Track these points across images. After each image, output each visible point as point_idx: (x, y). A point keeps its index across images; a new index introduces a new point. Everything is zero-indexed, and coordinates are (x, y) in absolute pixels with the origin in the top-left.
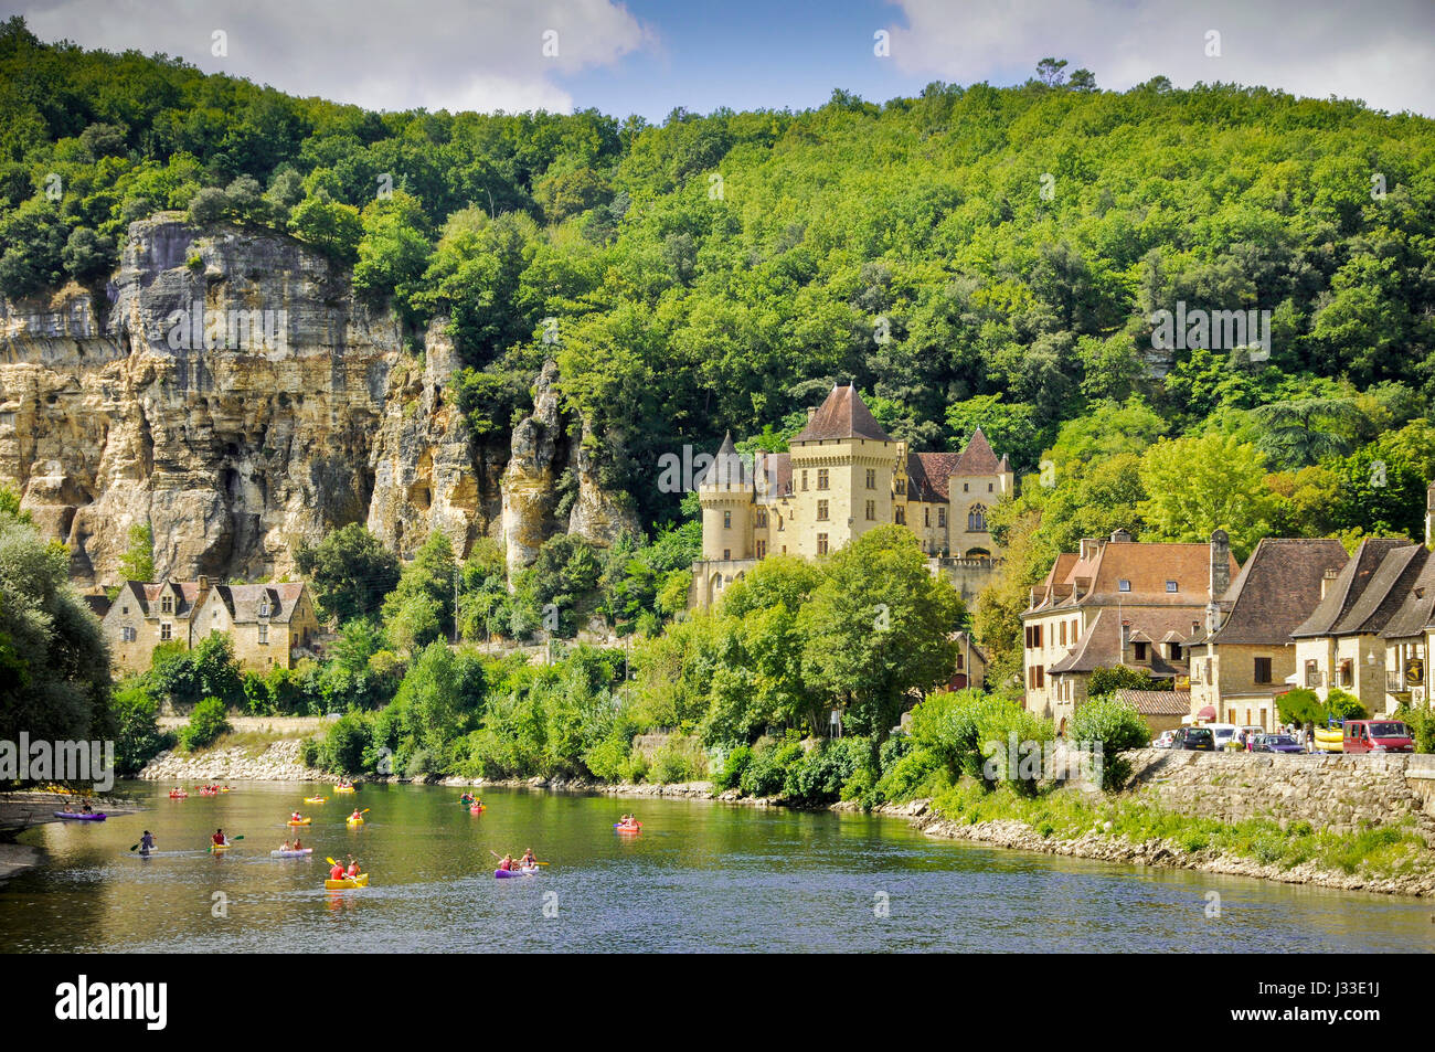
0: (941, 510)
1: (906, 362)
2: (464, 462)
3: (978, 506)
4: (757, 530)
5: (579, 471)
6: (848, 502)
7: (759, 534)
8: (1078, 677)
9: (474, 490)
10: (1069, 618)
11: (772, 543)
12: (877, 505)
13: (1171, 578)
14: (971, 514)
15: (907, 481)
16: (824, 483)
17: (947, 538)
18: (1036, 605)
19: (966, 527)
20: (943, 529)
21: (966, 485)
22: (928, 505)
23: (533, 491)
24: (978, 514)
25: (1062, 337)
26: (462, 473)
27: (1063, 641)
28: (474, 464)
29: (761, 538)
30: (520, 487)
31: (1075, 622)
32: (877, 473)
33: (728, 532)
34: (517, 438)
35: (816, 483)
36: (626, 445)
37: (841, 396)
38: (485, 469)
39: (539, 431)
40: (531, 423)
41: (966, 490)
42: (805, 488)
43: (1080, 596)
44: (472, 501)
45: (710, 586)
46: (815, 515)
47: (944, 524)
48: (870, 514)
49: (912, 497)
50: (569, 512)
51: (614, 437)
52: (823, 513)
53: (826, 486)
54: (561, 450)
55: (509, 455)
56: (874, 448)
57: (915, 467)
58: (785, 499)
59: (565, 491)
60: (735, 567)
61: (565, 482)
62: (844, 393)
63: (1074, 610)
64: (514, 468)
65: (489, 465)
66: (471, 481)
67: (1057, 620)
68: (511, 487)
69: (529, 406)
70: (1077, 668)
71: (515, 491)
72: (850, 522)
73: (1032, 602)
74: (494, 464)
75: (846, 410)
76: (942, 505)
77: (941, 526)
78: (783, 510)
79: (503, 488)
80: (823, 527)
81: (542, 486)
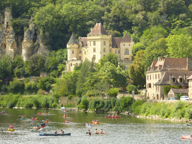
0: (119, 50)
1: (110, 18)
2: (13, 39)
3: (127, 49)
4: (79, 54)
5: (39, 41)
6: (100, 48)
7: (80, 55)
8: (161, 86)
9: (16, 45)
10: (157, 74)
11: (83, 57)
12: (106, 49)
13: (179, 65)
14: (125, 50)
15: (112, 44)
16: (94, 44)
17: (120, 56)
18: (149, 71)
19: (124, 53)
20: (119, 54)
21: (124, 44)
22: (116, 49)
23: (29, 45)
24: (127, 51)
25: (144, 12)
26: (13, 41)
27: (156, 78)
28: (16, 39)
29: (80, 56)
30: (26, 44)
31: (159, 74)
32: (106, 42)
33: (73, 54)
34: (25, 34)
35: (93, 44)
36: (50, 35)
37: (98, 25)
38: (18, 40)
39: (30, 32)
40: (29, 30)
41: (124, 45)
42: (90, 45)
43: (160, 69)
44: (15, 47)
45: (70, 66)
46: (93, 51)
47: (119, 52)
48: (104, 51)
49: (113, 47)
50: (37, 50)
51: (47, 33)
52: (94, 50)
53: (95, 45)
54: (35, 36)
55: (24, 37)
56: (105, 37)
57: (113, 40)
58: (86, 47)
59: (36, 45)
60: (75, 62)
61: (36, 43)
62: (99, 25)
63: (159, 72)
64: (25, 40)
65: (19, 39)
66: (15, 43)
67: (154, 74)
68: (24, 44)
69: (28, 27)
70: (161, 84)
71: (25, 45)
72: (100, 52)
73: (148, 70)
74: (20, 39)
75: (99, 28)
76: (119, 49)
77: (119, 53)
78: (86, 50)
79: (22, 45)
80: (94, 54)
81: (31, 44)
